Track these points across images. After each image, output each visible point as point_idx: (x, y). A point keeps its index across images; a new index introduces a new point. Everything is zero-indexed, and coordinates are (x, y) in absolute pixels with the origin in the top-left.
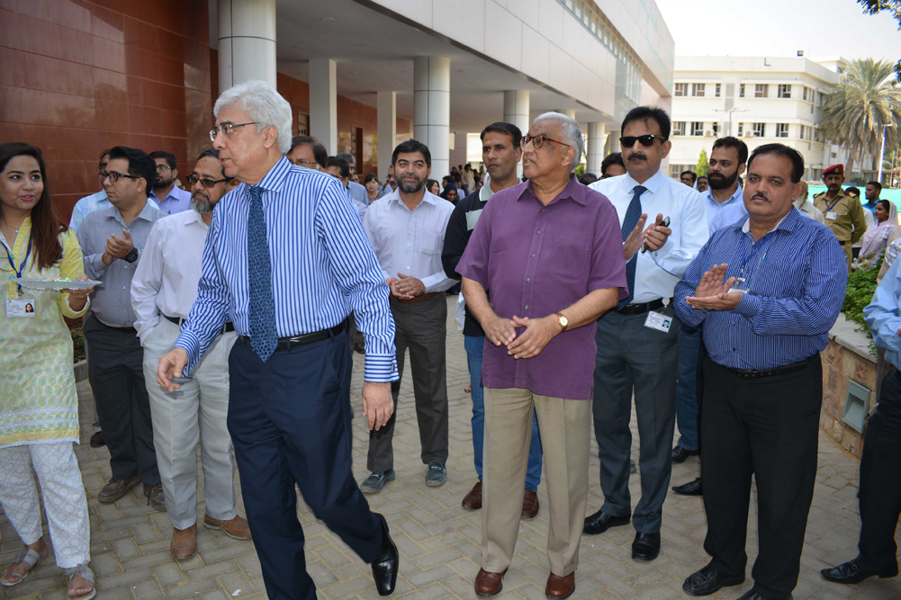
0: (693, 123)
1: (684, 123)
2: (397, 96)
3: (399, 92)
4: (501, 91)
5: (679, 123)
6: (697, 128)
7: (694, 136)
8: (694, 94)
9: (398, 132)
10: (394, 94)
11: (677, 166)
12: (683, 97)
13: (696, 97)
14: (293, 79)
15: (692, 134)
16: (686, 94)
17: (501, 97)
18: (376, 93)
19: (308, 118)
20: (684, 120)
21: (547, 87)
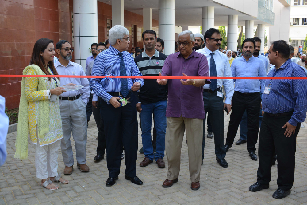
0: (303, 19)
1: (298, 19)
2: (153, 10)
3: (153, 9)
4: (201, 7)
5: (296, 19)
6: (305, 21)
7: (304, 25)
8: (303, 4)
9: (153, 26)
10: (151, 9)
11: (295, 40)
12: (298, 6)
13: (304, 6)
14: (105, 4)
15: (303, 24)
16: (299, 4)
17: (201, 9)
18: (143, 9)
19: (111, 21)
20: (298, 18)
21: (222, 5)
